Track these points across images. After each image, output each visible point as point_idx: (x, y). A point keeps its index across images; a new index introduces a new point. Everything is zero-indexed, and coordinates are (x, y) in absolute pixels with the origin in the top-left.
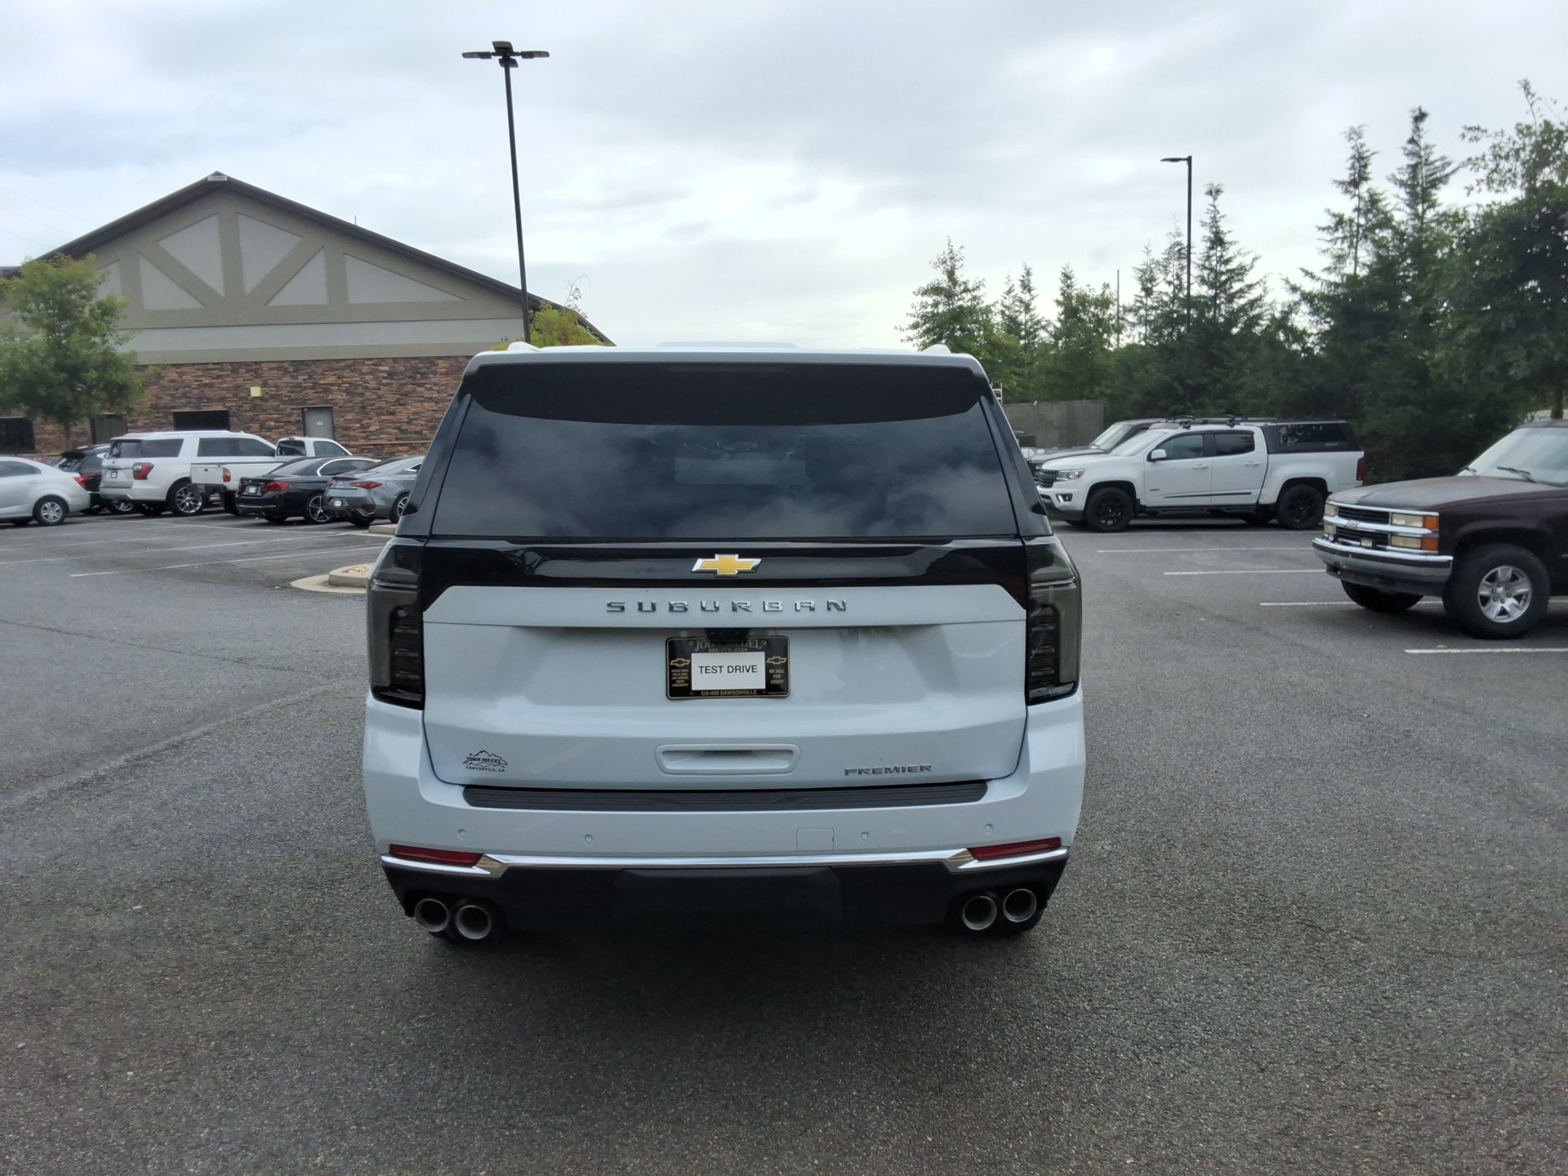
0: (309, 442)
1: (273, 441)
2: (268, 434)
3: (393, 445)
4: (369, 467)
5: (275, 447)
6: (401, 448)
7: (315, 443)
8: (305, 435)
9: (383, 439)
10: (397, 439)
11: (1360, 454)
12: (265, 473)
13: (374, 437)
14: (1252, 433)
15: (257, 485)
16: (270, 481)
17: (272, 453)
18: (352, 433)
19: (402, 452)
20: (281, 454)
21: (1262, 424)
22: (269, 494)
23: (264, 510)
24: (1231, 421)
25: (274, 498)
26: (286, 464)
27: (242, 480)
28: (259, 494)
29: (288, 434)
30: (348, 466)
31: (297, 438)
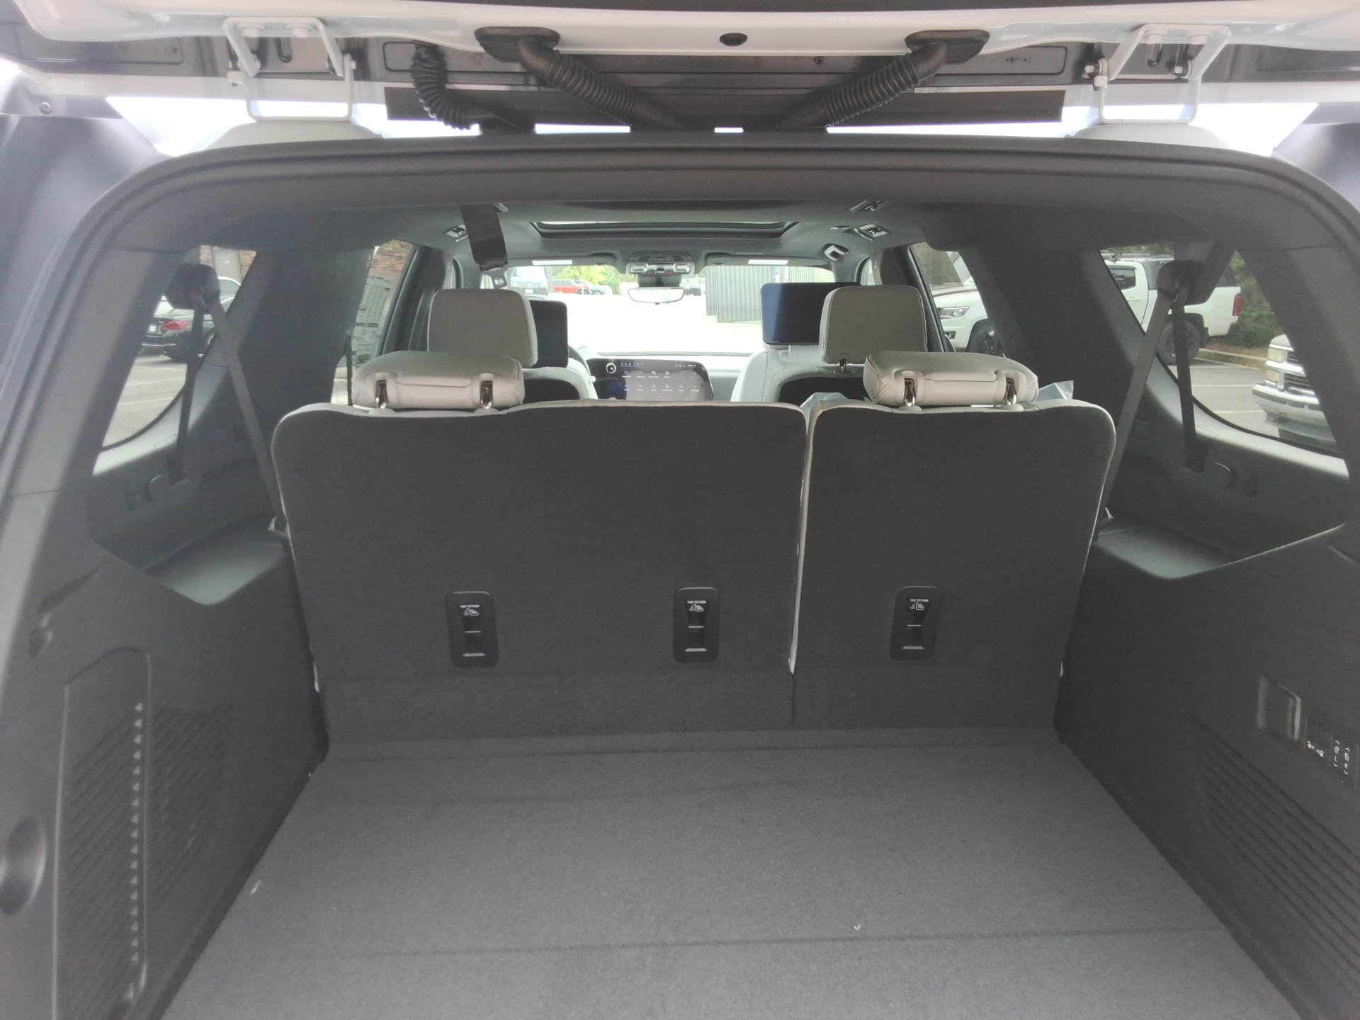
11: (1237, 290)
14: (1133, 269)
15: (158, 324)
16: (170, 320)
21: (1142, 260)
22: (170, 333)
23: (165, 348)
24: (1113, 257)
25: (174, 336)
28: (159, 333)
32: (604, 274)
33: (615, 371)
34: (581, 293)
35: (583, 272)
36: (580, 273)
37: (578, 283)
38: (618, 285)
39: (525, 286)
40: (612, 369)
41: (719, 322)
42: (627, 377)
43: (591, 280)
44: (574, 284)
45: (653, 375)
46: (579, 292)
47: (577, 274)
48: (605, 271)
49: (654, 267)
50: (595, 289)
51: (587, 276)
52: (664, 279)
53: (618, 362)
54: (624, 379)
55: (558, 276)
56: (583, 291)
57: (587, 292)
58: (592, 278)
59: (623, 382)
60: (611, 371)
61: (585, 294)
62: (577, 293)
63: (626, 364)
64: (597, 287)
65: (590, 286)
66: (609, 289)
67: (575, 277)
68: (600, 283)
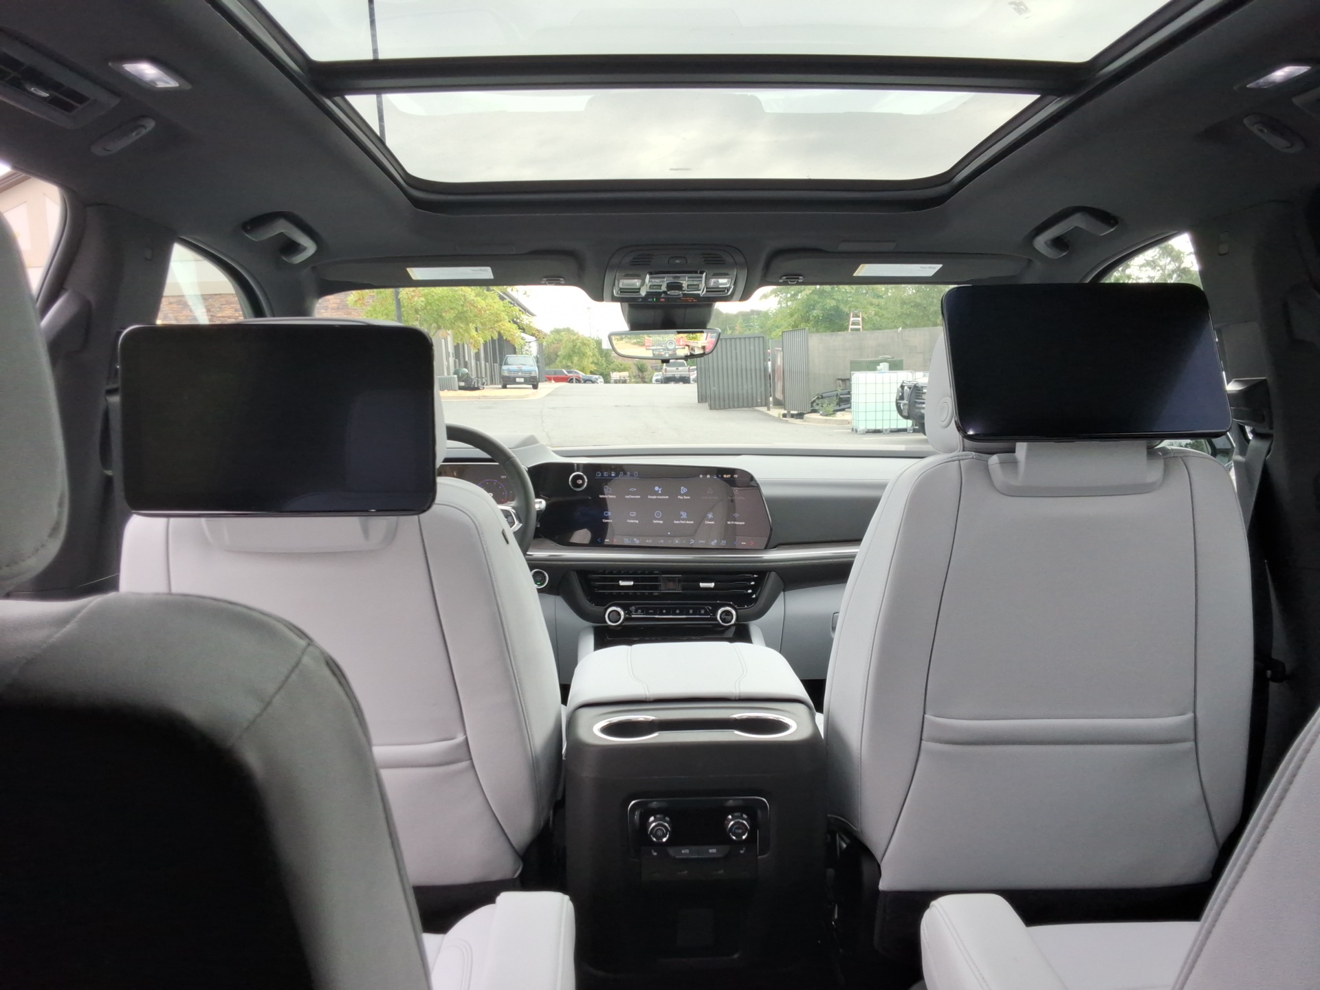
32: (595, 364)
33: (585, 485)
34: (572, 382)
35: (575, 361)
36: (572, 363)
37: (569, 372)
38: (609, 375)
39: (516, 375)
40: (580, 482)
41: (711, 409)
42: (609, 495)
43: (583, 370)
44: (566, 373)
45: (656, 493)
46: (571, 381)
47: (569, 364)
48: (596, 361)
49: (663, 282)
50: (587, 378)
51: (579, 366)
52: (678, 314)
53: (590, 469)
54: (605, 499)
55: (552, 366)
56: (574, 380)
57: (578, 381)
58: (584, 368)
59: (603, 505)
60: (580, 486)
61: (576, 382)
62: (569, 382)
63: (605, 474)
64: (589, 376)
65: (581, 374)
66: (601, 379)
67: (567, 367)
68: (592, 373)
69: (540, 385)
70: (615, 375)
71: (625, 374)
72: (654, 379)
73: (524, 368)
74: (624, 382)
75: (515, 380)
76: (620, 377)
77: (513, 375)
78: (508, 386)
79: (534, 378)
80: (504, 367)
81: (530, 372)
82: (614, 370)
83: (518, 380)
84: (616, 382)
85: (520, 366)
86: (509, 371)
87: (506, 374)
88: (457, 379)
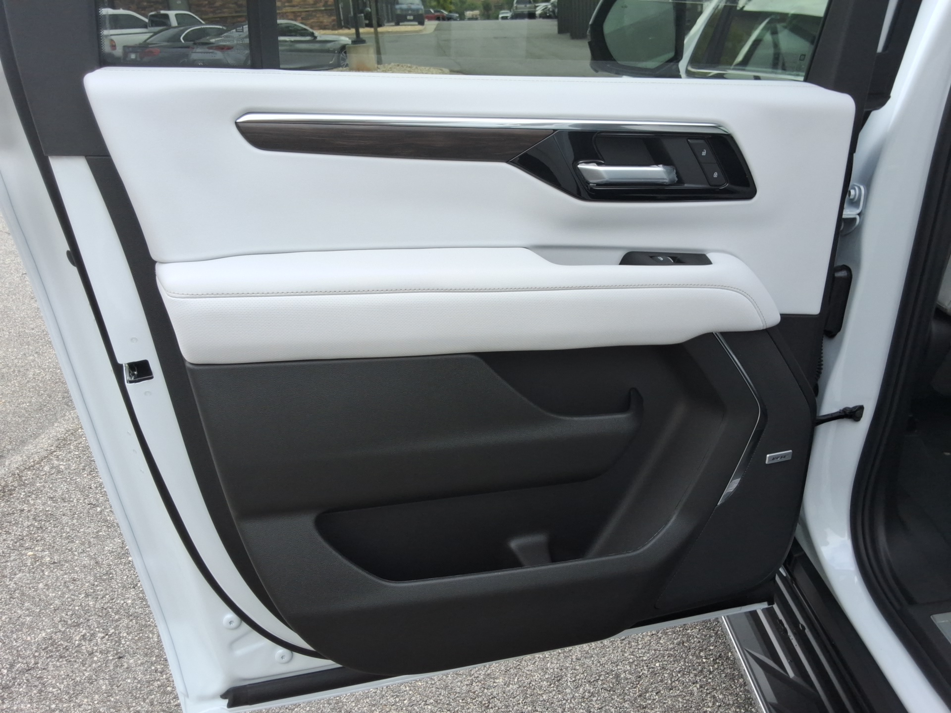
0: (172, 14)
1: (145, 16)
2: (143, 12)
3: (233, 17)
4: (219, 33)
5: (146, 20)
6: (239, 19)
7: (177, 15)
8: (169, 9)
9: (226, 13)
10: (236, 12)
12: (141, 42)
13: (219, 11)
17: (145, 26)
18: (203, 9)
19: (239, 22)
20: (152, 26)
26: (155, 33)
27: (125, 47)
29: (155, 10)
30: (203, 33)
31: (162, 12)
69: (427, 22)
70: (469, 14)
71: (477, 12)
72: (501, 16)
73: (413, 7)
74: (476, 19)
75: (406, 18)
76: (473, 16)
77: (404, 13)
78: (401, 24)
79: (421, 15)
80: (397, 7)
81: (418, 10)
82: (467, 9)
83: (409, 17)
84: (470, 19)
85: (410, 5)
86: (402, 9)
87: (399, 12)
88: (363, 18)
